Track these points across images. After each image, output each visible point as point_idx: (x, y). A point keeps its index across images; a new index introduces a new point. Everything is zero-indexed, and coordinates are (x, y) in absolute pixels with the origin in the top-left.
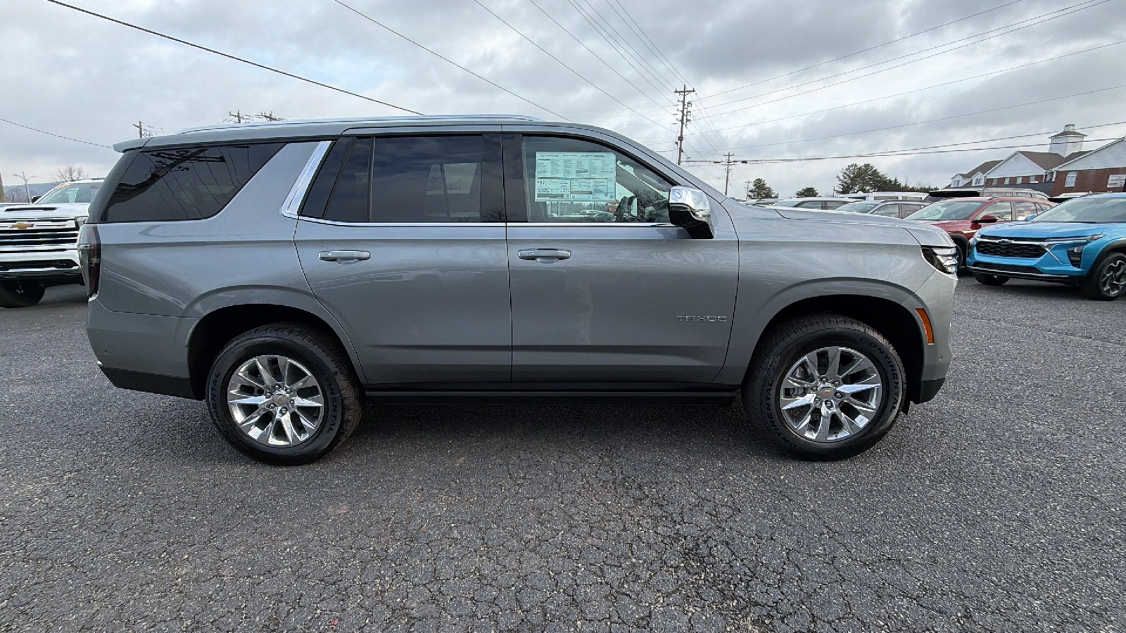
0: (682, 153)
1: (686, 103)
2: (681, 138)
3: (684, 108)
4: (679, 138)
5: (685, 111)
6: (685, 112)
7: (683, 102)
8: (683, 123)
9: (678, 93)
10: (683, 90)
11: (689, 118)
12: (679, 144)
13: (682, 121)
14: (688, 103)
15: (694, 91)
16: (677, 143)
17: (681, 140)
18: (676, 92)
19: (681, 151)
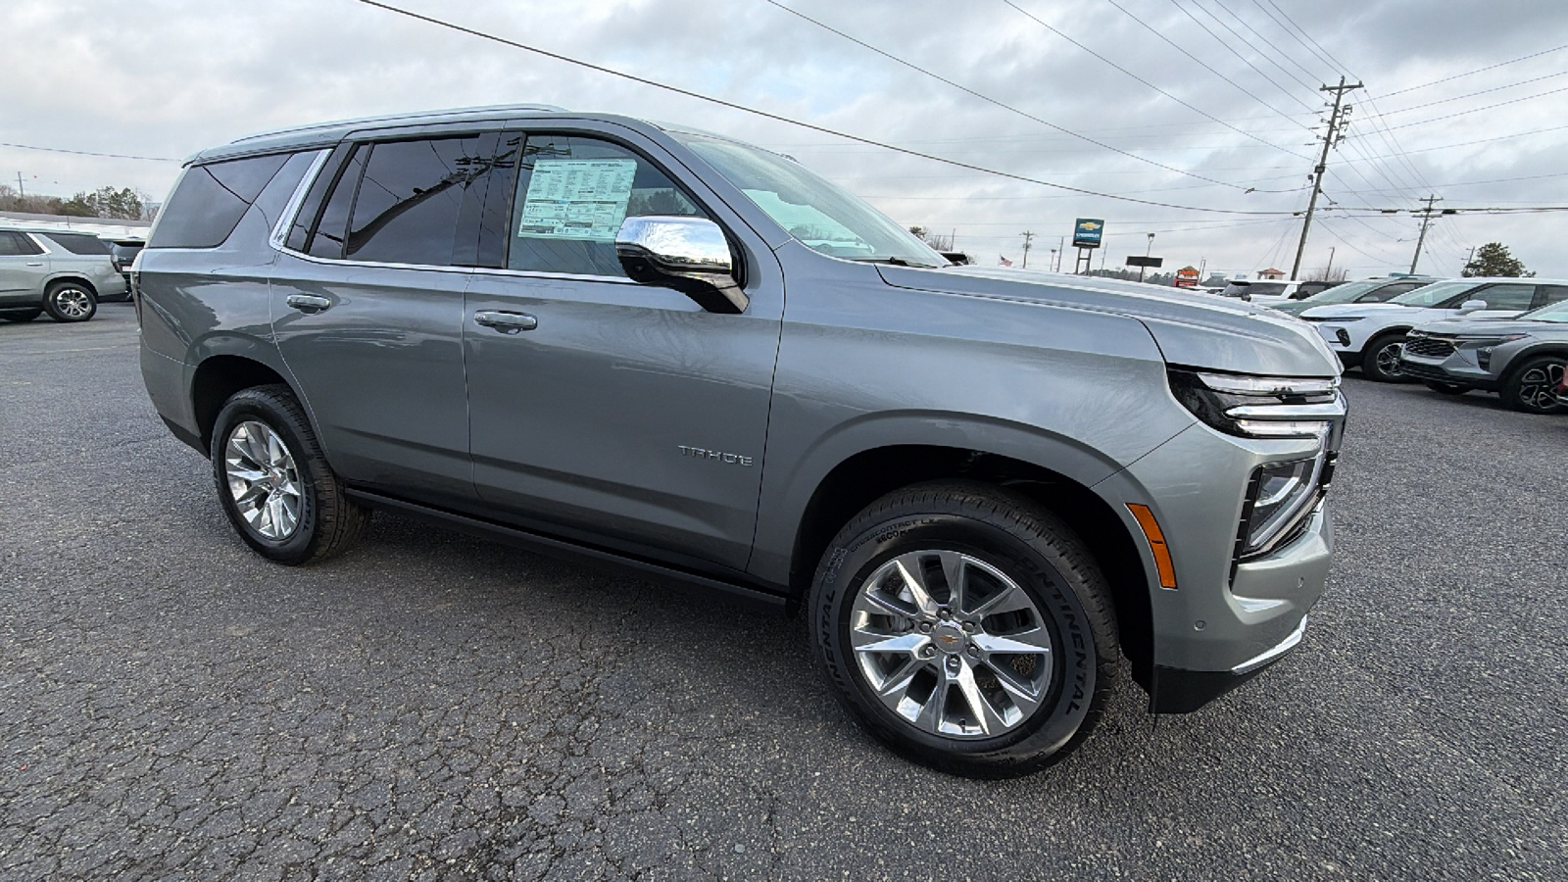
0: (1318, 195)
1: (1340, 109)
2: (1320, 169)
3: (1334, 116)
4: (1317, 168)
5: (1338, 120)
6: (1336, 124)
7: (1336, 106)
8: (1328, 142)
9: (1327, 91)
10: (1338, 85)
11: (1342, 133)
12: (1315, 180)
13: (1328, 140)
14: (1345, 108)
15: (1360, 85)
16: (1311, 177)
17: (1320, 174)
18: (1324, 88)
19: (1317, 190)
